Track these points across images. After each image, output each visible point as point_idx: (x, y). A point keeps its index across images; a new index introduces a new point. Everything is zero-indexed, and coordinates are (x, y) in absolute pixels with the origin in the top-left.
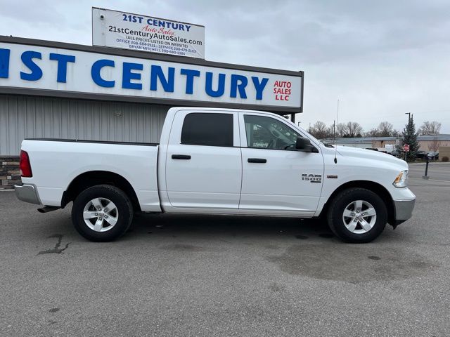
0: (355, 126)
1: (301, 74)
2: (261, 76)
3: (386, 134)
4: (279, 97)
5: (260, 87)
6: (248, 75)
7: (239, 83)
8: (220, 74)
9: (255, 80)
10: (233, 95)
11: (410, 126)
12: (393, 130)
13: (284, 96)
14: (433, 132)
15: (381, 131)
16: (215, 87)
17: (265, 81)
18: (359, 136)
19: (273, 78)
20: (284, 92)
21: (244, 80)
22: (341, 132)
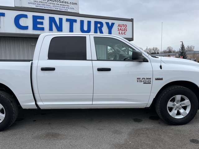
0: (156, 49)
1: (132, 20)
2: (110, 22)
3: (170, 52)
4: (121, 33)
5: (110, 28)
6: (104, 21)
7: (99, 25)
8: (88, 21)
9: (107, 24)
10: (96, 32)
11: (183, 47)
12: (173, 50)
13: (123, 32)
14: (191, 50)
15: (168, 50)
16: (86, 28)
17: (113, 24)
18: (158, 53)
19: (117, 23)
20: (123, 30)
21: (101, 24)
22: (150, 52)
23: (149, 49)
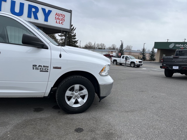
0: (103, 45)
1: (70, 12)
2: (47, 9)
3: (114, 49)
4: (58, 22)
5: (47, 15)
6: (40, 7)
7: (33, 10)
8: (21, 3)
9: (44, 10)
10: (29, 16)
11: (122, 46)
12: (116, 48)
13: (61, 22)
14: (130, 49)
15: (112, 47)
16: (17, 10)
17: (50, 12)
18: (104, 49)
19: (54, 11)
20: (61, 19)
21: (37, 9)
22: (98, 47)
23: (98, 44)
